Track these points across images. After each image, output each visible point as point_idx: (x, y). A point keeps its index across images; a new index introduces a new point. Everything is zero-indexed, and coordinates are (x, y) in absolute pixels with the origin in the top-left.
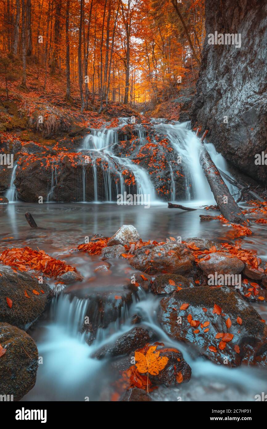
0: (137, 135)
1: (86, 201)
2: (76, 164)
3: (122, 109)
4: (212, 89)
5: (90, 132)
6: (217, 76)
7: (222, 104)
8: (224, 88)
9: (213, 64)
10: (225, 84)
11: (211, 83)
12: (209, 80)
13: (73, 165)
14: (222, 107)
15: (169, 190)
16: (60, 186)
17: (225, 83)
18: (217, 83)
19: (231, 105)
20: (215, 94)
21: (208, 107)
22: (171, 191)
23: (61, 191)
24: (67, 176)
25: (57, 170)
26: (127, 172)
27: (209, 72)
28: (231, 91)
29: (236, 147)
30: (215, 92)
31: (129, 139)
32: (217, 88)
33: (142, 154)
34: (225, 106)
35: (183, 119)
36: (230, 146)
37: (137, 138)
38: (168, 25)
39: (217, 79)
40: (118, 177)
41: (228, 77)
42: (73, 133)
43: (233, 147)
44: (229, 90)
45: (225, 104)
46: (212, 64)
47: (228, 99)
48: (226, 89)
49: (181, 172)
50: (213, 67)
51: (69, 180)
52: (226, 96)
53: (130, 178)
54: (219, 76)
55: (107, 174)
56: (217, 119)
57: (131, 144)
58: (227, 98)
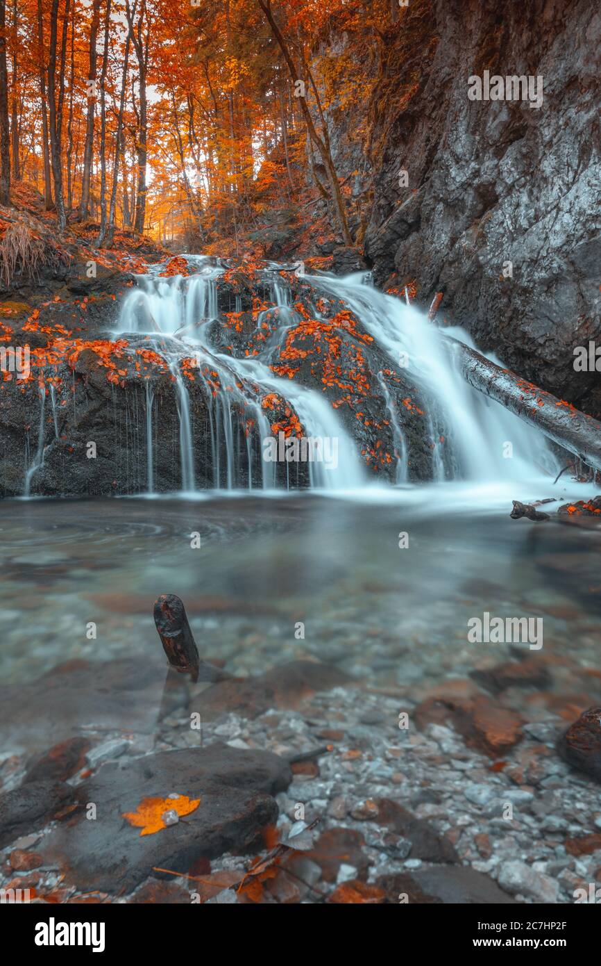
0: (268, 298)
1: (156, 490)
2: (122, 373)
3: (137, 245)
4: (463, 185)
5: (135, 283)
6: (477, 150)
7: (502, 223)
8: (509, 181)
9: (467, 118)
10: (513, 169)
11: (461, 167)
12: (457, 160)
13: (113, 378)
14: (501, 230)
15: (391, 454)
16: (70, 446)
17: (513, 165)
18: (480, 168)
19: (531, 225)
20: (469, 198)
21: (446, 233)
22: (395, 455)
23: (71, 460)
24: (93, 412)
25: (57, 393)
26: (275, 400)
27: (457, 139)
28: (528, 187)
29: (542, 336)
30: (472, 192)
31: (247, 307)
32: (476, 181)
33: (295, 349)
34: (511, 228)
35: (343, 268)
36: (524, 333)
37: (270, 306)
38: (230, 63)
39: (477, 157)
40: (252, 417)
41: (524, 150)
42: (83, 285)
43: (536, 335)
44: (524, 186)
45: (509, 222)
46: (465, 117)
47: (522, 208)
48: (513, 183)
49: (417, 403)
50: (468, 125)
51: (97, 424)
52: (515, 200)
53: (284, 417)
54: (484, 150)
55: (221, 405)
56: (485, 260)
57: (255, 323)
58: (518, 205)
